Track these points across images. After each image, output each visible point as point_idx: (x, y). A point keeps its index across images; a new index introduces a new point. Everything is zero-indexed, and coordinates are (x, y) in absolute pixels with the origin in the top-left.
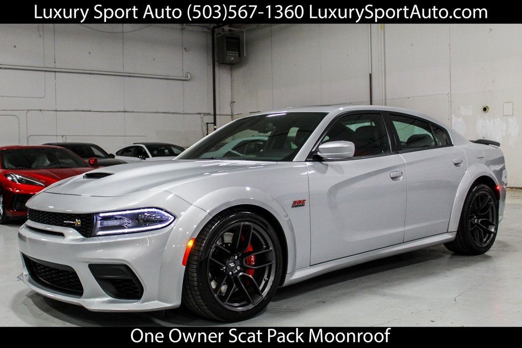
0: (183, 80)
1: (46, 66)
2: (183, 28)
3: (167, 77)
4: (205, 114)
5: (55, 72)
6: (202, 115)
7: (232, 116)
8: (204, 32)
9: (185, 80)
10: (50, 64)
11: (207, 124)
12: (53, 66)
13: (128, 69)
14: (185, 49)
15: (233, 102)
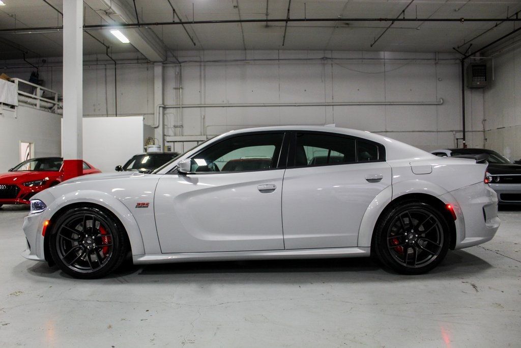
0: (437, 105)
1: (327, 102)
2: (437, 63)
3: (423, 103)
4: (457, 131)
5: (333, 105)
6: (454, 133)
7: (484, 132)
8: (456, 63)
9: (439, 104)
10: (329, 100)
11: (457, 139)
12: (331, 101)
13: (390, 99)
14: (439, 79)
15: (485, 120)
